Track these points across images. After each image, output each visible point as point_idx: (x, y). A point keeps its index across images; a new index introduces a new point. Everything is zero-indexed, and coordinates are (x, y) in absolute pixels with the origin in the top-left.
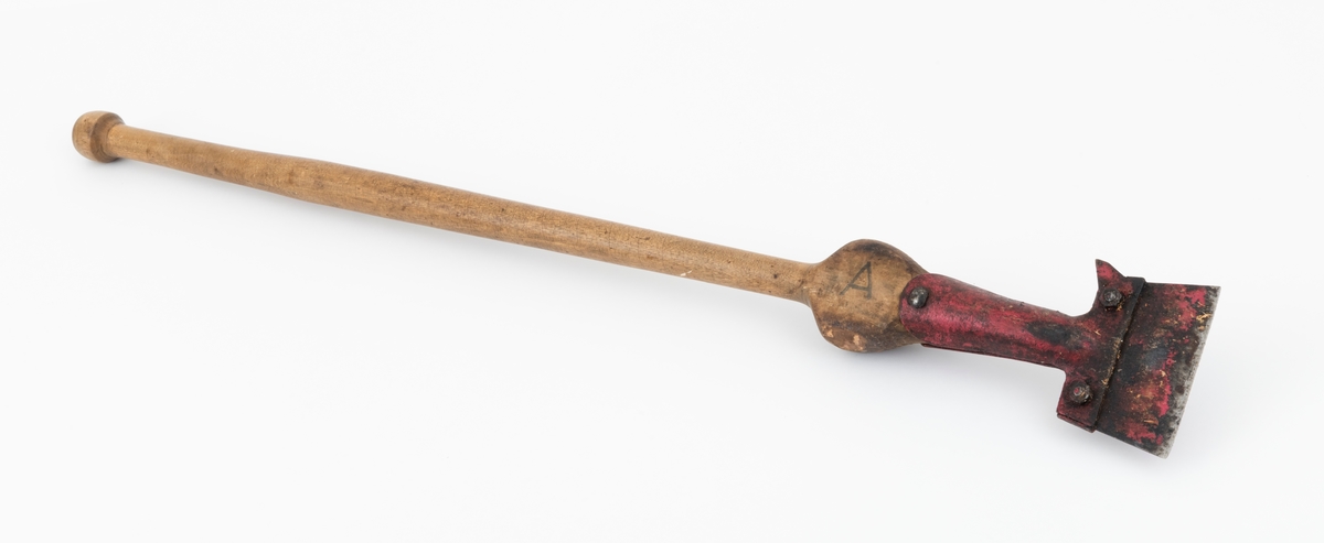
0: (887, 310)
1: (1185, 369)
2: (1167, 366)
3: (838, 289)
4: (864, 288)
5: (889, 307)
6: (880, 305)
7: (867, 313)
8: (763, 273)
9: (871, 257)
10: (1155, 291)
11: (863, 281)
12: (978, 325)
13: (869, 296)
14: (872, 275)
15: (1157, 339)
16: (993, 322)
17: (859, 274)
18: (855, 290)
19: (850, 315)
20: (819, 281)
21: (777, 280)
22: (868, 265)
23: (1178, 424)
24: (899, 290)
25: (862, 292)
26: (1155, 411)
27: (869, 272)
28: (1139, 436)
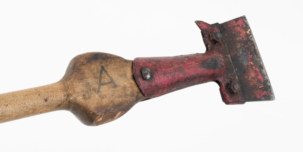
0: (130, 90)
1: (257, 57)
2: (250, 59)
3: (94, 90)
4: (109, 83)
5: (130, 87)
6: (125, 88)
7: (121, 96)
8: (36, 102)
9: (102, 63)
10: (225, 27)
11: (106, 79)
12: (181, 75)
13: (115, 86)
14: (109, 73)
15: (240, 49)
16: (187, 71)
17: (101, 76)
18: (105, 86)
19: (112, 102)
20: (80, 91)
21: (48, 102)
22: (103, 68)
23: (270, 83)
24: (129, 74)
25: (108, 85)
26: (259, 81)
27: (106, 72)
28: (261, 95)
